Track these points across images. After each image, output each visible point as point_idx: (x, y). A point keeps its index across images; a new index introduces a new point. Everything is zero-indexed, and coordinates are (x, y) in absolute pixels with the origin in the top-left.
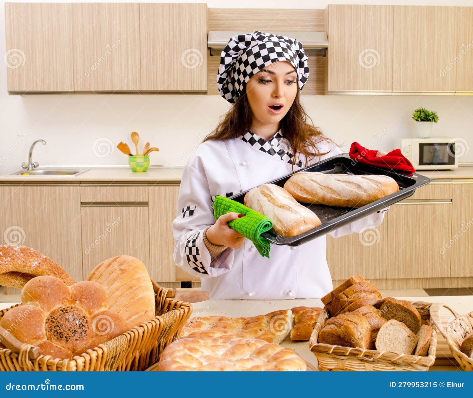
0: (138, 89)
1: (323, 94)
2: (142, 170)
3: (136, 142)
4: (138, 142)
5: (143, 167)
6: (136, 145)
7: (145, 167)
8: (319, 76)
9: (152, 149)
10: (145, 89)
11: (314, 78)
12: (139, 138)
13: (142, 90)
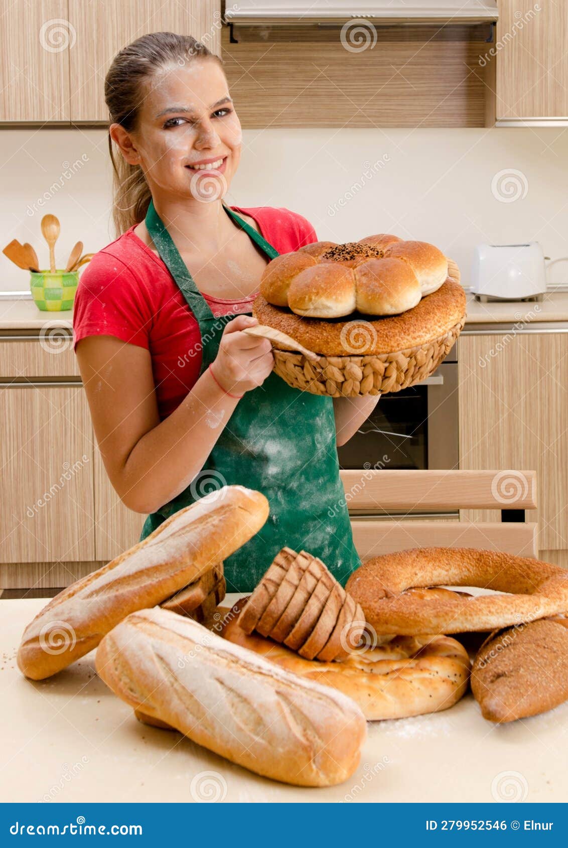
0: (65, 118)
1: (483, 125)
2: (59, 307)
3: (51, 241)
4: (55, 238)
5: (59, 299)
6: (52, 246)
7: (65, 299)
8: (472, 84)
9: (86, 258)
10: (79, 117)
11: (463, 88)
12: (59, 231)
13: (73, 120)
